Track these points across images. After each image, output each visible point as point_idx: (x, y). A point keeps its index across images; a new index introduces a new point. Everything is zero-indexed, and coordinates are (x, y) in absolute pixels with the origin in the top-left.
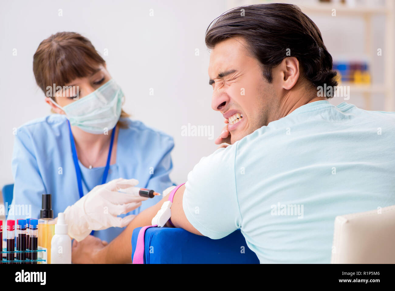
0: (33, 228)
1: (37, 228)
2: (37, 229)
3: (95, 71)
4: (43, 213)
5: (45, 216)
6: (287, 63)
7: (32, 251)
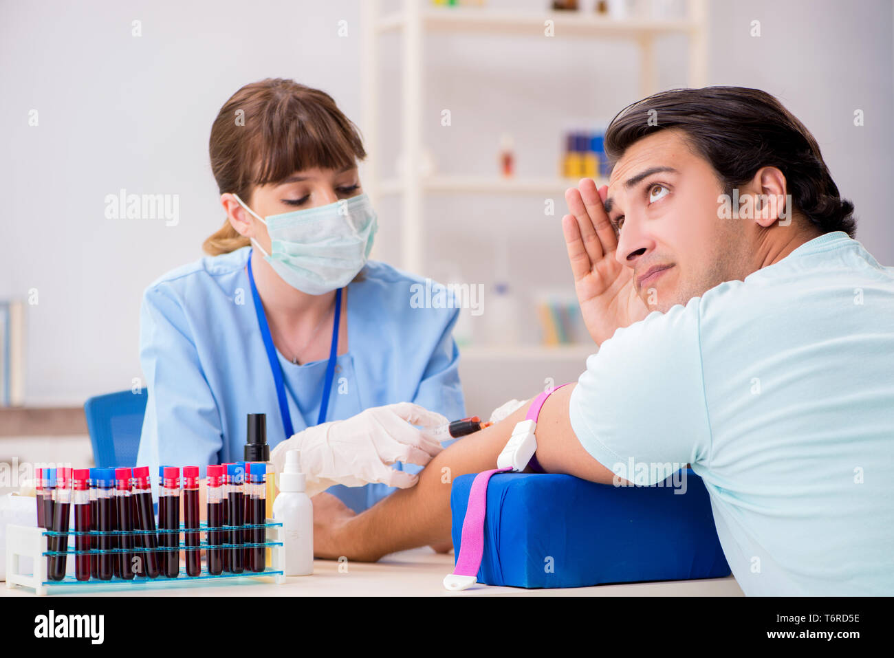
0: (256, 480)
1: (264, 480)
2: (264, 482)
3: (351, 166)
4: (250, 450)
5: (254, 456)
6: (763, 180)
7: (256, 526)
